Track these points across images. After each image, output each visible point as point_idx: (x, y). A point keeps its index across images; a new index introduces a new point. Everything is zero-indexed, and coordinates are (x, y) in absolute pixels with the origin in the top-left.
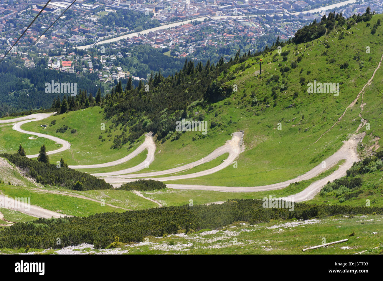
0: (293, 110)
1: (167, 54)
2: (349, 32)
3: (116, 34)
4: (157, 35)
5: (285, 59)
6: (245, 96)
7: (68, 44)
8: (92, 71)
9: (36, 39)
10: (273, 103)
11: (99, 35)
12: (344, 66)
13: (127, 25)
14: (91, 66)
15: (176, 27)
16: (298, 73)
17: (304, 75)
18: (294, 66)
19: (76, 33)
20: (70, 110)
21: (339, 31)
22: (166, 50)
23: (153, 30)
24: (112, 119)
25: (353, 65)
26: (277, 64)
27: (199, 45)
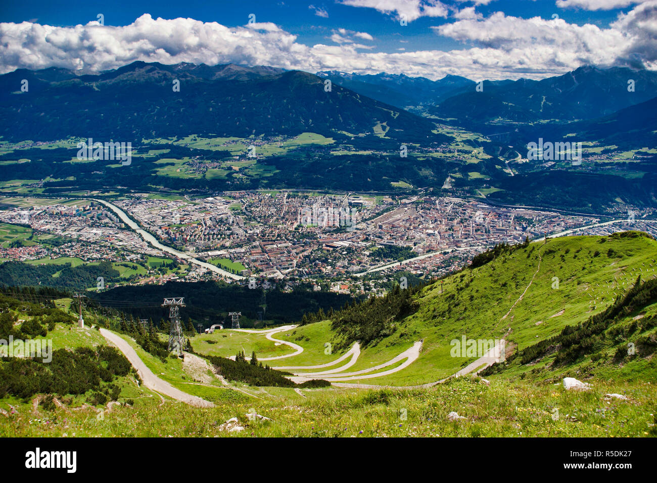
0: (462, 322)
1: (422, 278)
2: (511, 257)
3: (384, 264)
4: (415, 263)
5: (462, 280)
6: (429, 311)
7: (347, 272)
8: (363, 292)
9: (324, 269)
10: (448, 317)
11: (371, 265)
12: (504, 285)
13: (392, 257)
14: (362, 288)
15: (430, 257)
16: (469, 292)
17: (474, 293)
18: (467, 286)
19: (354, 264)
20: (309, 323)
21: (504, 256)
22: (421, 275)
23: (412, 260)
24: (337, 330)
25: (511, 284)
26: (456, 284)
27: (447, 270)
